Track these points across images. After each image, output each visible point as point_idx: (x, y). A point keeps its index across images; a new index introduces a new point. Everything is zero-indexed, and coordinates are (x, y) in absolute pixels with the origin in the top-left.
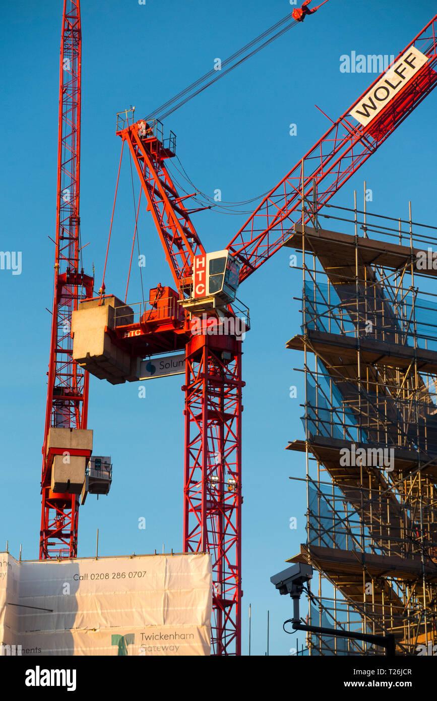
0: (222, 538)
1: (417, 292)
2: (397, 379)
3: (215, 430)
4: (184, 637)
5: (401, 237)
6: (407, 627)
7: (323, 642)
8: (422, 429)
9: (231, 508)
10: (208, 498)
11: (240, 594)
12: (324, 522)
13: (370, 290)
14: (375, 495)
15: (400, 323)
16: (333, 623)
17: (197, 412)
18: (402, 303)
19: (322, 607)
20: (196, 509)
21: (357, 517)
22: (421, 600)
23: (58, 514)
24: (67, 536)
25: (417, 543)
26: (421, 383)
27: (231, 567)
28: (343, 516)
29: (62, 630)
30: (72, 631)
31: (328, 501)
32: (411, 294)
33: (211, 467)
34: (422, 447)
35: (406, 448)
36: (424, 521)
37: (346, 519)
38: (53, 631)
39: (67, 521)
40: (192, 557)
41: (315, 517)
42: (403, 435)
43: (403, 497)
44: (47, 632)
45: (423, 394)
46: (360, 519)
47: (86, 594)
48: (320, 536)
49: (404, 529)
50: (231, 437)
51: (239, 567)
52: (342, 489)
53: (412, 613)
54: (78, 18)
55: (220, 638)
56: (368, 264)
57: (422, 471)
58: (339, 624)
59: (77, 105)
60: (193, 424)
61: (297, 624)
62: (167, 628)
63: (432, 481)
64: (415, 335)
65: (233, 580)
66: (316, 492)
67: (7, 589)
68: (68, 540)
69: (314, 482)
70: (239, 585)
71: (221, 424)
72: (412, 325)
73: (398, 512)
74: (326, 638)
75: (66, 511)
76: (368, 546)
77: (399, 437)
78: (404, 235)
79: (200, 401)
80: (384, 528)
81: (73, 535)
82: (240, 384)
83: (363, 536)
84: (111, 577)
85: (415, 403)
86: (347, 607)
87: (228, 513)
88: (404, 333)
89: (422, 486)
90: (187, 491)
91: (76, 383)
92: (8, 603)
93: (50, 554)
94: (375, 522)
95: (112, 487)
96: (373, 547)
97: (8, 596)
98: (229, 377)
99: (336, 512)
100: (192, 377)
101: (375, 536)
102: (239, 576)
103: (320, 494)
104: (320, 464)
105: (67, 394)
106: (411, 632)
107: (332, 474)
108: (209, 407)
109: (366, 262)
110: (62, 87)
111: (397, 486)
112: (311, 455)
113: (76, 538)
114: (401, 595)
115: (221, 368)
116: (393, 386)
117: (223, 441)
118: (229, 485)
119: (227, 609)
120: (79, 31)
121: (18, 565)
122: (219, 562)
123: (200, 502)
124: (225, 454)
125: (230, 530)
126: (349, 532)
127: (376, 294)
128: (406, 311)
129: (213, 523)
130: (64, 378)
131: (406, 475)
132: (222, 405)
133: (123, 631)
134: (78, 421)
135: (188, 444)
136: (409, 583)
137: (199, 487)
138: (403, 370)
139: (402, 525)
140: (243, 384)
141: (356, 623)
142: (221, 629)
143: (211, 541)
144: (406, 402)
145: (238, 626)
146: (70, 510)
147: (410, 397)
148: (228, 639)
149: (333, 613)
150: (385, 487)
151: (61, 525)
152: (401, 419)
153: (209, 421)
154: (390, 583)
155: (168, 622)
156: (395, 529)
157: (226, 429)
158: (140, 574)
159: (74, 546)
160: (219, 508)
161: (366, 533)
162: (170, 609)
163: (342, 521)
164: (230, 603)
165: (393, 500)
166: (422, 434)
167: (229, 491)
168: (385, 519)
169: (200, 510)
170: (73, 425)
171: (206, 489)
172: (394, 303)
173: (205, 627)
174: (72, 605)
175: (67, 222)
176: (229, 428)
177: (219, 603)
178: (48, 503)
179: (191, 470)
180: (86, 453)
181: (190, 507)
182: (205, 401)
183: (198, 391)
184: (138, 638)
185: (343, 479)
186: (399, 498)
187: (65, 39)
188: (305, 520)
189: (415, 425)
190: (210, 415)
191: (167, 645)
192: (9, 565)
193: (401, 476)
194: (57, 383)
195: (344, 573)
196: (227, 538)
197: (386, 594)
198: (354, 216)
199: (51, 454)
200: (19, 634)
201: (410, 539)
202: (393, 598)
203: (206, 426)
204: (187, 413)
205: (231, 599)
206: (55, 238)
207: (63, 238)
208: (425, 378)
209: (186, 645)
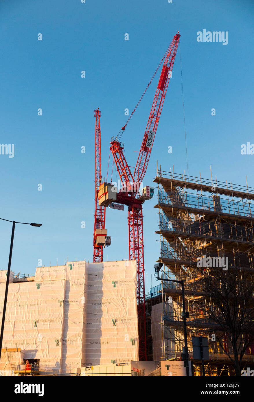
0: (139, 256)
1: (187, 193)
2: (183, 215)
3: (136, 228)
4: (130, 282)
5: (183, 179)
6: (187, 278)
7: (165, 282)
8: (189, 227)
9: (141, 248)
10: (135, 246)
11: (144, 270)
12: (165, 251)
13: (175, 192)
14: (178, 244)
15: (183, 201)
16: (168, 277)
17: (131, 224)
18: (183, 196)
19: (165, 273)
20: (132, 249)
21: (173, 250)
22: (190, 271)
23: (98, 251)
24: (100, 256)
25: (189, 257)
26: (189, 216)
27: (141, 263)
28: (170, 250)
29: (99, 280)
30: (102, 280)
31: (166, 246)
32: (186, 193)
33: (135, 238)
34: (189, 232)
35: (185, 232)
36: (190, 251)
37: (171, 251)
38: (97, 281)
39: (100, 252)
40: (131, 261)
41: (163, 250)
42: (184, 229)
43: (185, 245)
44: (95, 281)
45: (190, 218)
46: (174, 251)
47: (105, 271)
48: (164, 255)
49: (185, 253)
50: (140, 230)
51: (143, 263)
52: (169, 243)
53: (188, 274)
54: (99, 126)
55: (139, 281)
56: (174, 186)
57: (190, 238)
58: (169, 278)
59: (100, 148)
60: (131, 227)
61: (158, 278)
62: (126, 279)
63: (192, 240)
64: (187, 204)
65: (142, 267)
66: (163, 244)
67: (85, 270)
68: (101, 257)
69: (162, 242)
70: (143, 268)
71: (138, 227)
72: (186, 201)
73: (184, 249)
74: (166, 281)
75: (100, 250)
76: (176, 257)
77: (184, 230)
78: (183, 178)
79: (132, 221)
80: (180, 253)
81: (102, 256)
82: (142, 217)
83: (175, 255)
84: (111, 266)
85: (187, 221)
86: (171, 273)
87: (140, 249)
88: (184, 203)
89: (190, 242)
90: (130, 244)
91: (101, 217)
92: (86, 274)
93: (96, 261)
94: (178, 251)
95: (111, 244)
96: (178, 258)
97: (86, 272)
98: (139, 215)
99: (168, 249)
100: (130, 215)
101: (178, 255)
102: (143, 265)
103: (164, 244)
104: (164, 237)
105: (99, 220)
106: (188, 279)
107: (167, 239)
108: (134, 223)
109: (174, 185)
110: (96, 143)
111: (183, 242)
112: (161, 235)
113: (102, 257)
114: (185, 270)
115: (137, 213)
116: (182, 216)
117: (138, 231)
118: (140, 242)
119: (141, 274)
120: (100, 129)
121: (88, 264)
122: (138, 262)
123: (133, 247)
124: (139, 234)
125: (141, 254)
126: (171, 254)
127: (177, 194)
128: (184, 197)
129: (136, 252)
130: (99, 216)
131: (186, 239)
132: (138, 222)
133: (115, 280)
134: (102, 227)
135: (130, 232)
136: (187, 267)
137: (133, 243)
138: (184, 213)
139: (185, 252)
140: (143, 216)
141: (174, 277)
142: (139, 279)
143: (136, 257)
144: (185, 221)
145: (144, 278)
146: (101, 250)
147: (186, 219)
148: (141, 282)
149: (168, 275)
150: (180, 242)
151: (99, 254)
152: (184, 225)
153: (135, 226)
154: (182, 267)
155: (126, 278)
156: (183, 253)
157: (139, 228)
158: (119, 266)
159: (102, 259)
160: (138, 248)
161: (176, 254)
162: (127, 274)
163: (170, 251)
164: (141, 273)
165: (182, 246)
166: (189, 229)
167: (140, 244)
168: (180, 251)
169: (133, 249)
170: (101, 228)
171: (134, 244)
172: (181, 196)
173: (136, 279)
174: (102, 274)
175: (98, 177)
176: (140, 228)
177: (139, 273)
178: (95, 248)
179: (130, 239)
180: (105, 235)
181: (131, 248)
182: (133, 221)
183: (132, 218)
184: (118, 282)
185: (170, 241)
186: (184, 245)
187: (96, 131)
188: (160, 251)
189: (187, 226)
190: (135, 224)
191: (126, 284)
192: (86, 264)
193: (184, 239)
194: (97, 217)
195: (170, 265)
196: (140, 256)
197: (181, 270)
198: (171, 174)
199: (96, 236)
200: (88, 282)
201: (187, 256)
202: (183, 271)
203: (134, 227)
204: (129, 224)
205: (142, 271)
206: (95, 181)
207: (97, 181)
208: (190, 215)
209: (131, 283)
